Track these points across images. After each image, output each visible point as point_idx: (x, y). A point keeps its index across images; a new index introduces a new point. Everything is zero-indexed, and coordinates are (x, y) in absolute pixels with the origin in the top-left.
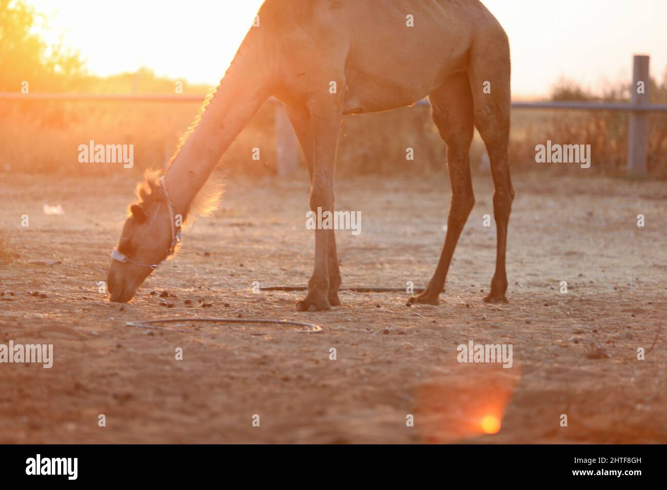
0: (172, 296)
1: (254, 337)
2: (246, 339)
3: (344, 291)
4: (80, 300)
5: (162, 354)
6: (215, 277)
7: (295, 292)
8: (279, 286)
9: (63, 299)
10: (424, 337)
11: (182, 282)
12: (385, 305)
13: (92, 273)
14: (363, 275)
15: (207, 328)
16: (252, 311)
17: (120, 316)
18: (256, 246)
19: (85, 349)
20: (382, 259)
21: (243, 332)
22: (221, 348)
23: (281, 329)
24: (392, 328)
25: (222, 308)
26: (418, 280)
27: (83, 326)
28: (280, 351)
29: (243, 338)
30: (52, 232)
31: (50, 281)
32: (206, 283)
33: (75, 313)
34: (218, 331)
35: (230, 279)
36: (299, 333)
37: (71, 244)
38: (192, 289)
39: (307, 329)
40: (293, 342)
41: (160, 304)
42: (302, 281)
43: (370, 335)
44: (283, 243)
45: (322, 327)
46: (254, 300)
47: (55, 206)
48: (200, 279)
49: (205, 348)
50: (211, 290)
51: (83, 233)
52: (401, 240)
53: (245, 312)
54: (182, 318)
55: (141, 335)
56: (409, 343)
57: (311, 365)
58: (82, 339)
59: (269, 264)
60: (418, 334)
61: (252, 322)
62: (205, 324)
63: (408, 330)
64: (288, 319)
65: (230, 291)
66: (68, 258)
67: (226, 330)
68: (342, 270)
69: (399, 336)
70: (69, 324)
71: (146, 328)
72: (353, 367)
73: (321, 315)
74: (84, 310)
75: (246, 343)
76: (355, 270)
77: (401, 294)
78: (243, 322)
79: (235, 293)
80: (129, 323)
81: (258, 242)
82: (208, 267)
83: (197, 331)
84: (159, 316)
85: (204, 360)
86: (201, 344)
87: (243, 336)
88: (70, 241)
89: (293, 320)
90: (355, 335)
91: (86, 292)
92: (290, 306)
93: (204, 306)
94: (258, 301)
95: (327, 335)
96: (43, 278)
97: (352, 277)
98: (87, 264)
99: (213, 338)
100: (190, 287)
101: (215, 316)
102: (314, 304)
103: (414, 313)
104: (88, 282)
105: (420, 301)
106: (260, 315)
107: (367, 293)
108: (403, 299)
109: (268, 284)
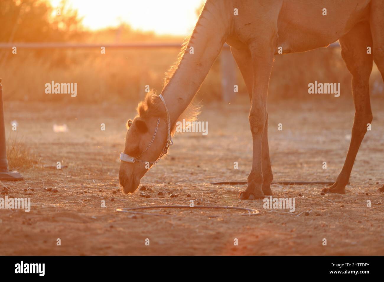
0: (148, 189)
1: (209, 218)
2: (204, 220)
3: (274, 185)
4: (82, 193)
5: (143, 232)
6: (179, 175)
7: (238, 185)
8: (226, 181)
9: (70, 193)
10: (336, 217)
11: (155, 179)
12: (306, 194)
13: (90, 174)
14: (288, 172)
15: (175, 213)
16: (207, 200)
17: (112, 205)
18: (208, 153)
19: (87, 229)
20: (301, 160)
21: (201, 215)
22: (186, 227)
23: (229, 213)
24: (311, 211)
25: (185, 197)
26: (329, 176)
27: (85, 213)
28: (229, 228)
29: (202, 220)
30: (60, 145)
31: (60, 180)
32: (173, 180)
33: (79, 203)
34: (183, 215)
35: (190, 176)
36: (243, 215)
37: (74, 153)
38: (163, 184)
39: (248, 213)
40: (238, 222)
41: (140, 196)
42: (243, 178)
43: (295, 216)
44: (228, 150)
45: (259, 211)
46: (209, 192)
47: (62, 125)
48: (169, 177)
49: (174, 227)
50: (177, 185)
51: (83, 145)
52: (315, 146)
53: (202, 200)
54: (156, 206)
55: (128, 218)
56: (324, 222)
57: (253, 239)
58: (85, 222)
59: (219, 165)
60: (331, 215)
61: (208, 208)
62: (173, 210)
63: (323, 212)
64: (234, 205)
65: (191, 185)
66: (72, 163)
67: (189, 214)
68: (274, 169)
69: (317, 217)
70: (75, 211)
71: (131, 213)
72: (283, 240)
73: (258, 202)
74: (85, 201)
75: (204, 223)
76: (282, 169)
77: (316, 186)
78: (201, 208)
79: (195, 186)
80: (118, 210)
81: (210, 149)
82: (174, 168)
83: (168, 215)
84: (140, 205)
85: (174, 236)
86: (171, 225)
87: (201, 218)
88: (73, 150)
89: (237, 206)
90: (284, 217)
91: (86, 187)
92: (235, 196)
93: (172, 196)
94: (212, 193)
95: (263, 217)
96: (54, 178)
97: (279, 174)
98: (87, 167)
99: (180, 220)
100: (161, 183)
101: (181, 204)
102: (253, 194)
103: (327, 200)
104: (88, 181)
105: (331, 191)
106: (213, 203)
107: (291, 186)
108: (319, 190)
109: (219, 180)
